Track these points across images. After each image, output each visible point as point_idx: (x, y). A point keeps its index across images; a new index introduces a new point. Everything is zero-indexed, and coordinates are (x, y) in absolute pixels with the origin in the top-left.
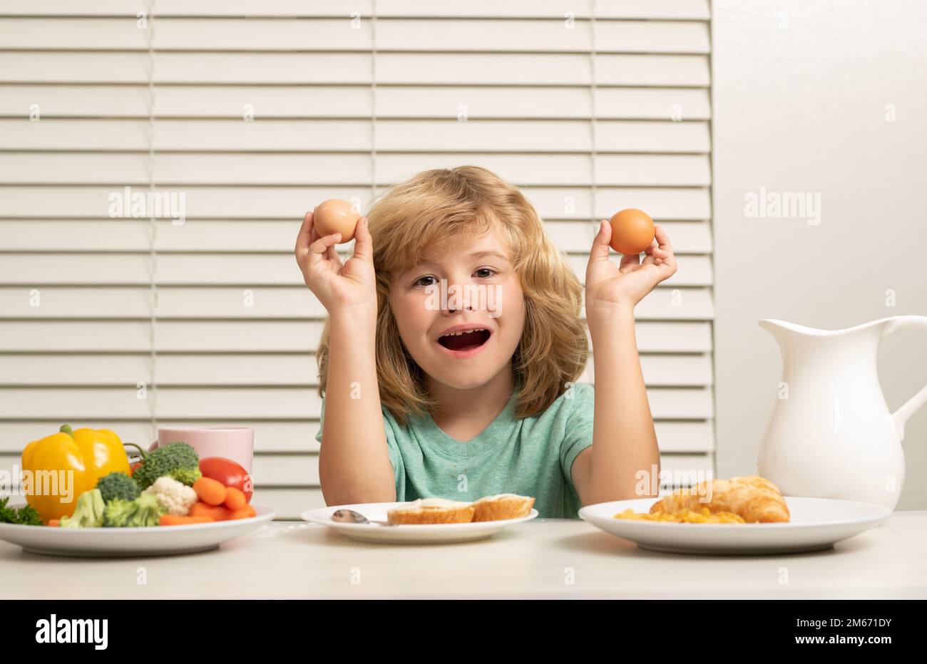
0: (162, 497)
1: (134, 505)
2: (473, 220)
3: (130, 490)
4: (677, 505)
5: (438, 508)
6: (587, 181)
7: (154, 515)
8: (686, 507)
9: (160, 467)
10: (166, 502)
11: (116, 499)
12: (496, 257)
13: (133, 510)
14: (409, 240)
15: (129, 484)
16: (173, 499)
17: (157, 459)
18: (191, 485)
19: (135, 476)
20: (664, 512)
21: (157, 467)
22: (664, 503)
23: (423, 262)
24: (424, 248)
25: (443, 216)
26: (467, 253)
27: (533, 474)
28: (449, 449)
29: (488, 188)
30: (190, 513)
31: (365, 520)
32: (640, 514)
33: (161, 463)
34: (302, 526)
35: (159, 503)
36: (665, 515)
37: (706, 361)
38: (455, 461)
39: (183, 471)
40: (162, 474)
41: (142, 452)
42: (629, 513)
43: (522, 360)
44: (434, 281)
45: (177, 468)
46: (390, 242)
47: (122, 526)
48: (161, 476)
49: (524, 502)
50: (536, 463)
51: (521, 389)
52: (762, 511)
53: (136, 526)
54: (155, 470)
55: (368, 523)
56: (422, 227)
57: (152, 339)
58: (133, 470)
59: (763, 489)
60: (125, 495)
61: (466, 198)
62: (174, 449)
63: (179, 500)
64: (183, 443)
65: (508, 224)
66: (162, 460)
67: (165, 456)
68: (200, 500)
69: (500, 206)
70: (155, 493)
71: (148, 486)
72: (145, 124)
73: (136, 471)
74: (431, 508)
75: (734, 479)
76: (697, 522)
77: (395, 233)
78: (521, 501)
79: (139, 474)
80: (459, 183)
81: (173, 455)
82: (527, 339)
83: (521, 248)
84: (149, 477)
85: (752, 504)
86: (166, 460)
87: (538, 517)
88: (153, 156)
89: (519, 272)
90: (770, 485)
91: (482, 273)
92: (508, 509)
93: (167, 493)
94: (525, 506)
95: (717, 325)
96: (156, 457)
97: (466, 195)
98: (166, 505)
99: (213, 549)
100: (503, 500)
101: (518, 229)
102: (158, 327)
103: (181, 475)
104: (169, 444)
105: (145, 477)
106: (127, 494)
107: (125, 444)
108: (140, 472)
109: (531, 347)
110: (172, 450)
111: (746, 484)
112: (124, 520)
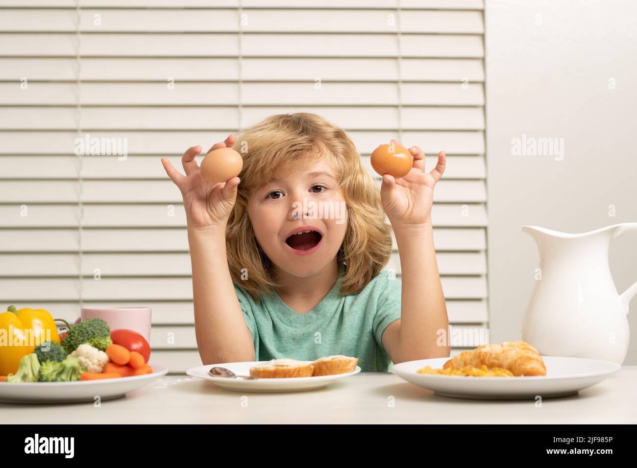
0: (83, 359)
1: (62, 365)
2: (310, 149)
3: (59, 354)
4: (463, 363)
5: (287, 366)
6: (396, 127)
7: (77, 373)
8: (470, 364)
9: (81, 336)
10: (85, 363)
11: (48, 361)
12: (326, 176)
13: (61, 369)
14: (264, 164)
15: (58, 349)
16: (90, 360)
17: (79, 331)
18: (104, 350)
19: (63, 343)
20: (453, 368)
21: (79, 337)
22: (453, 361)
23: (273, 180)
24: (274, 170)
25: (289, 146)
26: (306, 173)
27: (353, 338)
28: (291, 319)
29: (320, 127)
30: (104, 371)
31: (233, 375)
32: (436, 370)
33: (82, 334)
34: (187, 379)
35: (81, 363)
36: (454, 371)
37: (482, 256)
38: (296, 327)
39: (99, 340)
40: (83, 342)
41: (67, 325)
42: (428, 369)
43: (345, 254)
44: (281, 195)
45: (94, 338)
46: (249, 166)
47: (53, 381)
48: (82, 343)
49: (350, 361)
50: (356, 330)
51: (345, 274)
52: (525, 367)
53: (63, 381)
54: (77, 339)
55: (236, 378)
56: (273, 154)
57: (79, 242)
58: (61, 339)
59: (527, 351)
60: (56, 358)
61: (305, 133)
62: (91, 323)
63: (95, 361)
64: (98, 319)
65: (334, 153)
66: (83, 331)
67: (85, 328)
68: (111, 361)
69: (329, 140)
70: (78, 356)
71: (72, 351)
72: (73, 86)
73: (64, 340)
74: (282, 366)
75: (505, 343)
76: (478, 376)
77: (253, 159)
78: (348, 361)
79: (66, 342)
80: (299, 123)
81: (91, 328)
82: (349, 237)
83: (344, 170)
84: (73, 344)
85: (519, 362)
86: (85, 332)
87: (361, 372)
88: (80, 110)
89: (343, 189)
90: (532, 348)
91: (316, 189)
92: (338, 366)
93: (87, 356)
94: (351, 364)
95: (490, 230)
96: (78, 330)
97: (305, 131)
98: (86, 365)
99: (121, 397)
100: (334, 360)
101: (342, 157)
102: (84, 233)
103: (96, 343)
104: (88, 320)
105: (69, 344)
106: (57, 357)
107: (56, 320)
108: (67, 340)
109: (352, 243)
110: (90, 324)
111: (514, 347)
112: (54, 376)
